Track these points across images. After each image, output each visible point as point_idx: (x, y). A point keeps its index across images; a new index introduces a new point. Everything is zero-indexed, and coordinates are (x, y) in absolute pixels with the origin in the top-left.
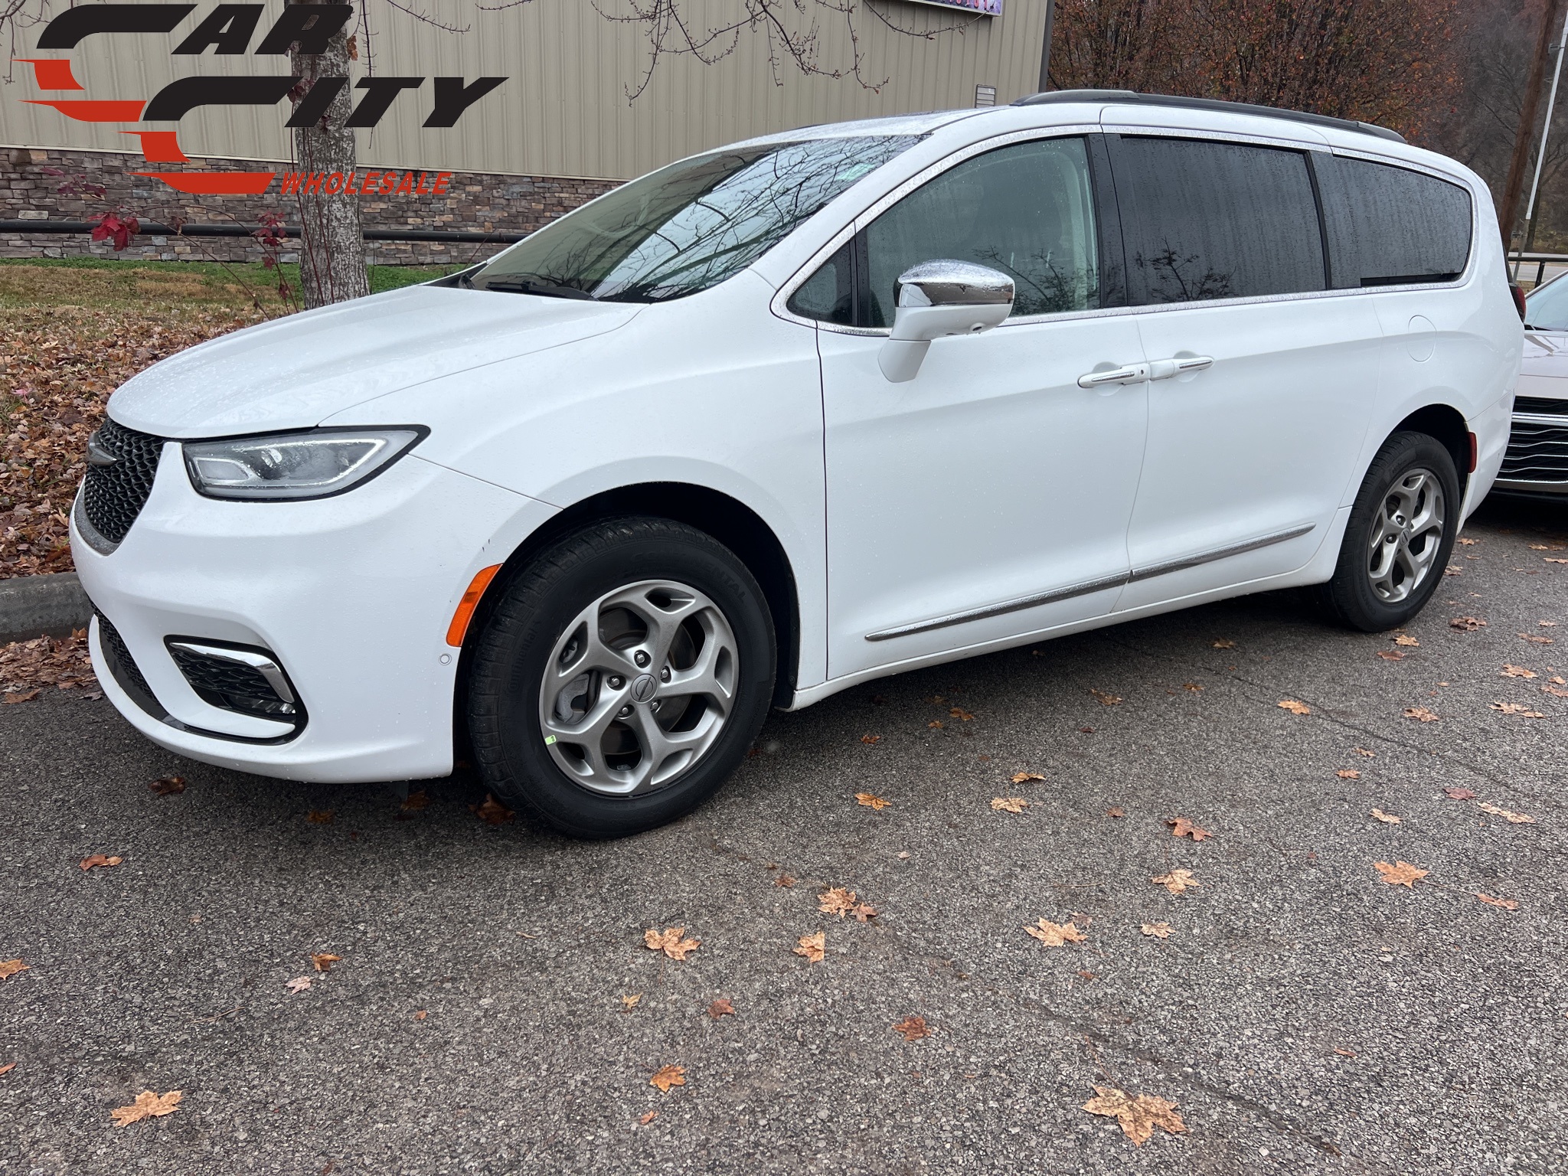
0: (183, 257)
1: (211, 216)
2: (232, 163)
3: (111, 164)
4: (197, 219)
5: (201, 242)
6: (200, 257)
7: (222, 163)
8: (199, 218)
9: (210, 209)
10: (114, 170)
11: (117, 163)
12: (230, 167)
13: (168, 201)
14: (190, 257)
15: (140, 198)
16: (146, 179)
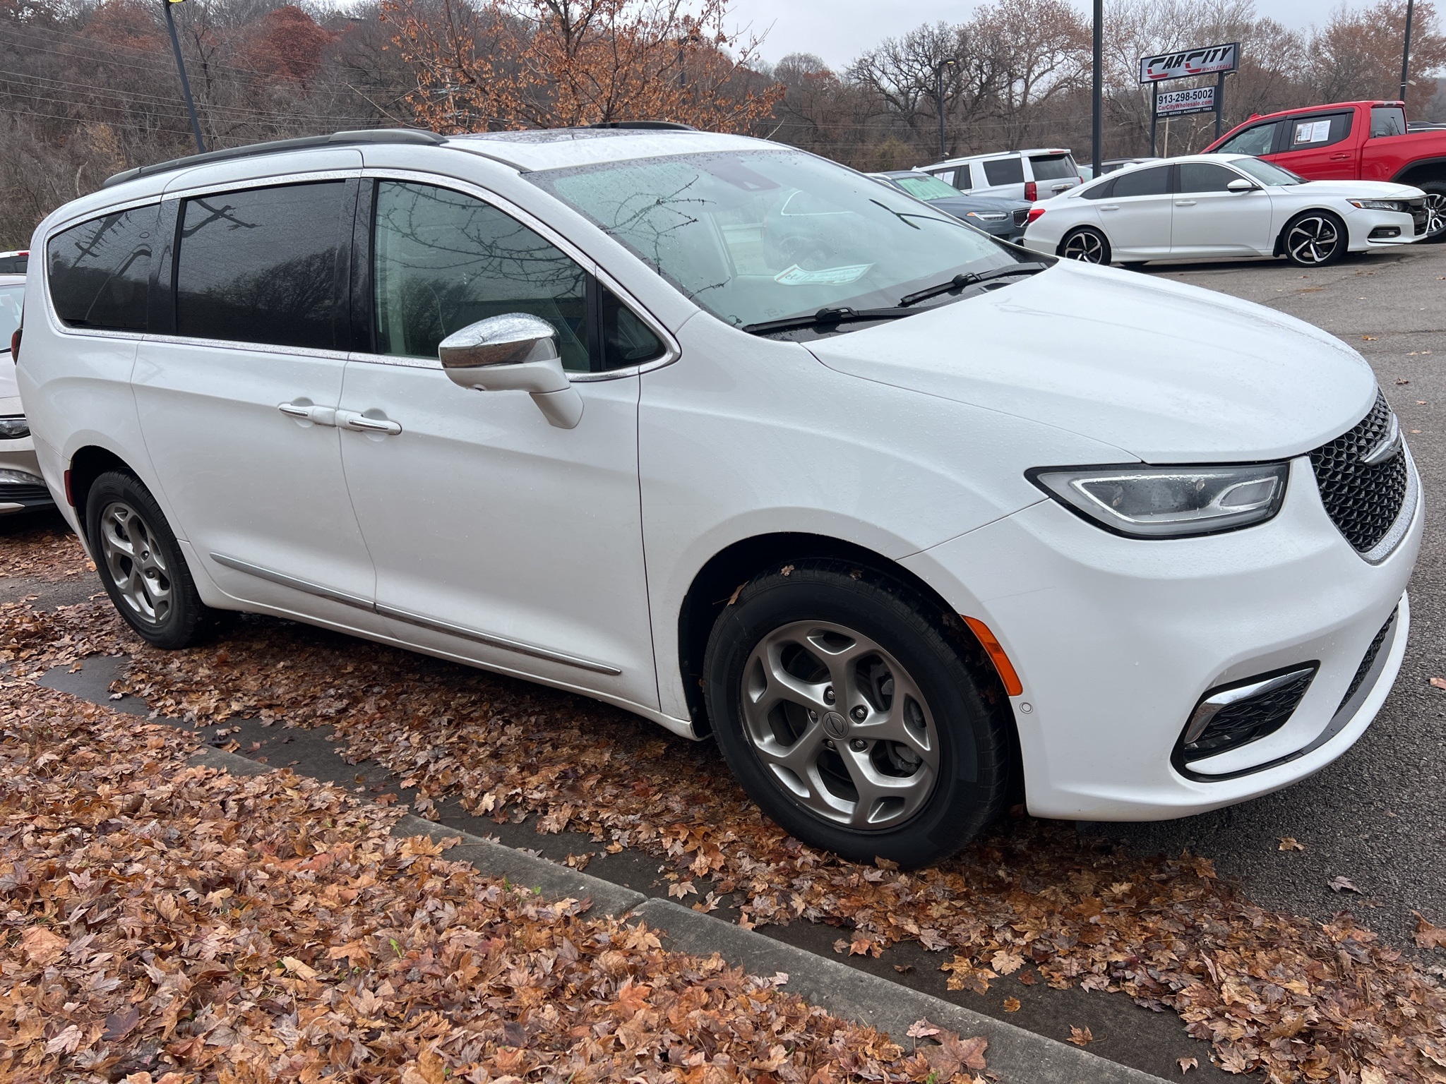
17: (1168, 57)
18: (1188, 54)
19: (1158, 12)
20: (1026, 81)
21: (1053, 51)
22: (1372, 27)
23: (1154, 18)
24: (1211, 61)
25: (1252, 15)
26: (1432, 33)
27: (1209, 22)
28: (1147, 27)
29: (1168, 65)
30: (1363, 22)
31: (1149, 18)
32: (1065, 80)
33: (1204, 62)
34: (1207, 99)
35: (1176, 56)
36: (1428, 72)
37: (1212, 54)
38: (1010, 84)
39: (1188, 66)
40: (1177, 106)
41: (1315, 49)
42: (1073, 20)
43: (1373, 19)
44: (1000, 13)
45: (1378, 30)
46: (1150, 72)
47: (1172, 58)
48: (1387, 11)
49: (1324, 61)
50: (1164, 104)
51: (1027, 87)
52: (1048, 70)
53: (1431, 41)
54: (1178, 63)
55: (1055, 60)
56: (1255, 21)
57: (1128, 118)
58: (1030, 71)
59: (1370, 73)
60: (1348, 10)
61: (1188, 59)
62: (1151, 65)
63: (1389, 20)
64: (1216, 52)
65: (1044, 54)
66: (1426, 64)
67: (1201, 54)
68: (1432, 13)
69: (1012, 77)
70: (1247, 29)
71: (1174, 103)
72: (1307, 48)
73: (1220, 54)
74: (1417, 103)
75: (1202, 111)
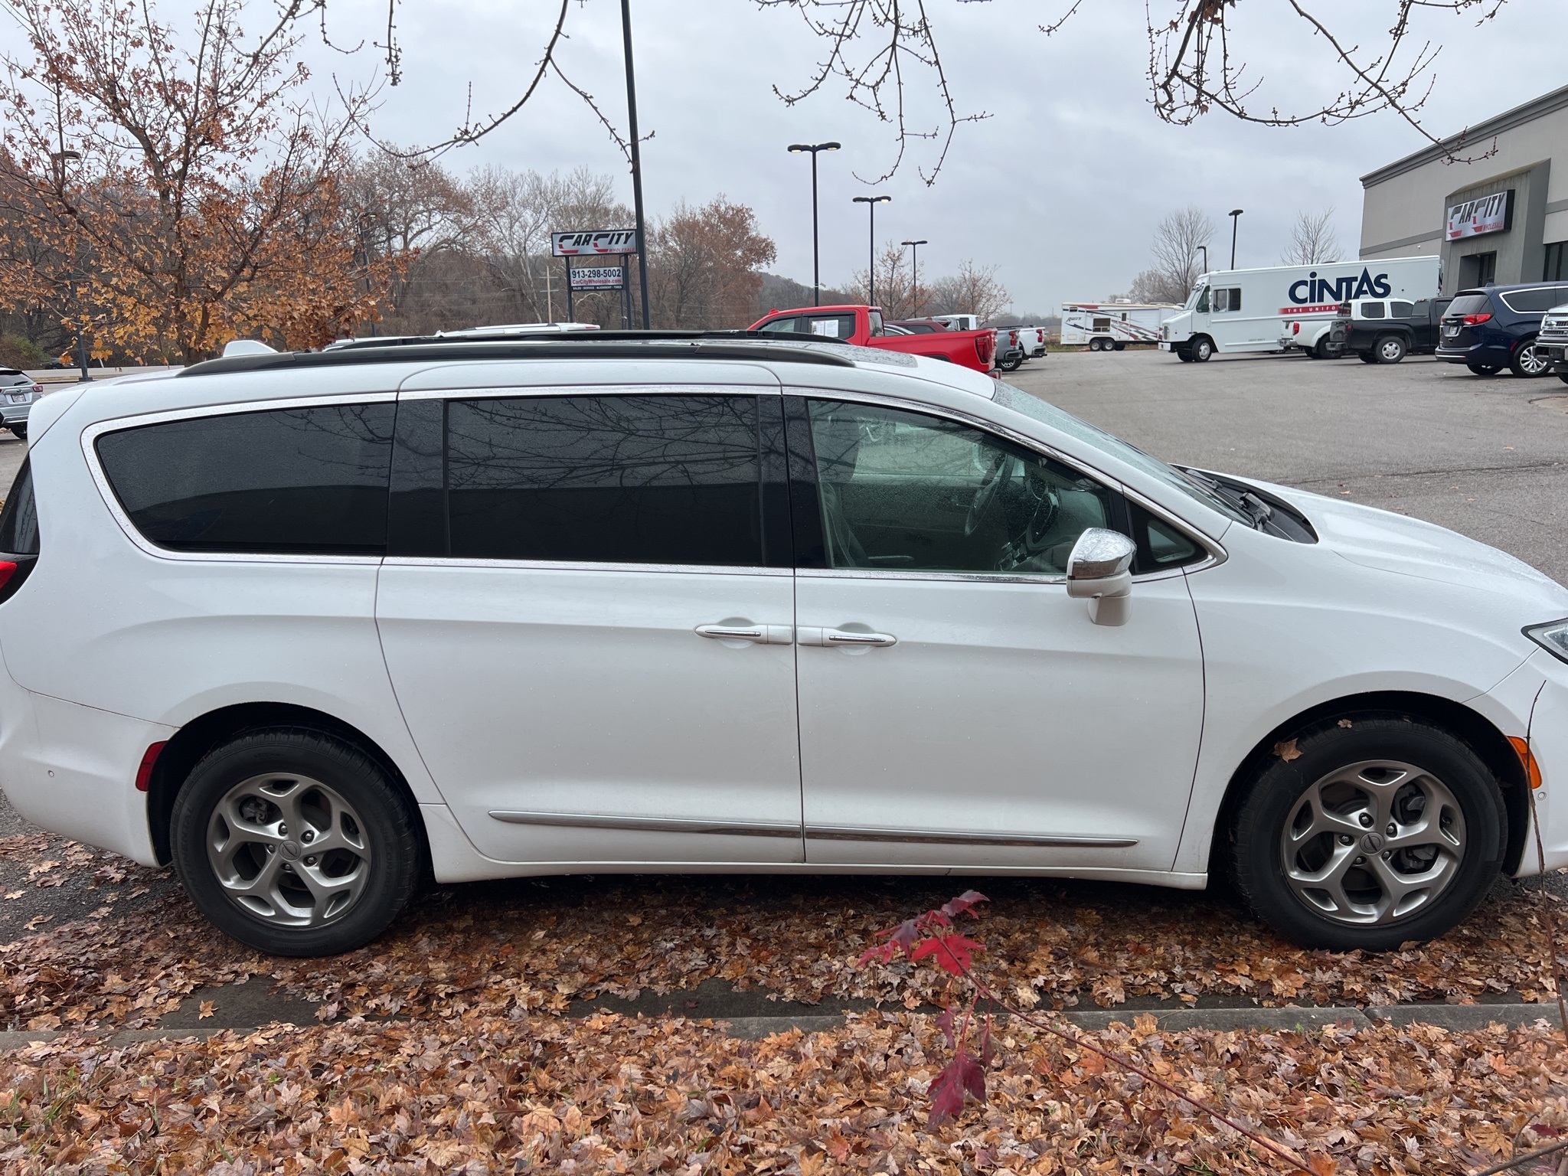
17: (577, 235)
18: (595, 235)
19: (526, 186)
20: (405, 238)
21: (430, 211)
22: (707, 223)
23: (524, 191)
24: (617, 243)
25: (611, 200)
26: (754, 234)
27: (574, 202)
28: (517, 198)
29: (577, 242)
30: (700, 218)
31: (518, 190)
32: (445, 241)
33: (610, 243)
34: (616, 278)
35: (584, 235)
36: (754, 267)
37: (616, 237)
38: (389, 239)
39: (596, 245)
40: (590, 281)
41: (663, 237)
42: (446, 182)
43: (707, 216)
44: (370, 165)
45: (712, 226)
46: (561, 246)
47: (580, 237)
48: (717, 209)
49: (671, 248)
50: (577, 279)
51: (406, 244)
52: (425, 229)
53: (753, 240)
54: (587, 241)
55: (433, 220)
56: (612, 206)
57: (509, 284)
58: (408, 228)
59: (710, 264)
60: (687, 206)
61: (596, 239)
62: (561, 240)
63: (720, 218)
64: (620, 235)
65: (421, 212)
66: (752, 260)
67: (607, 236)
68: (752, 217)
69: (391, 233)
70: (607, 212)
71: (586, 278)
72: (656, 235)
73: (623, 238)
74: (749, 293)
75: (613, 288)
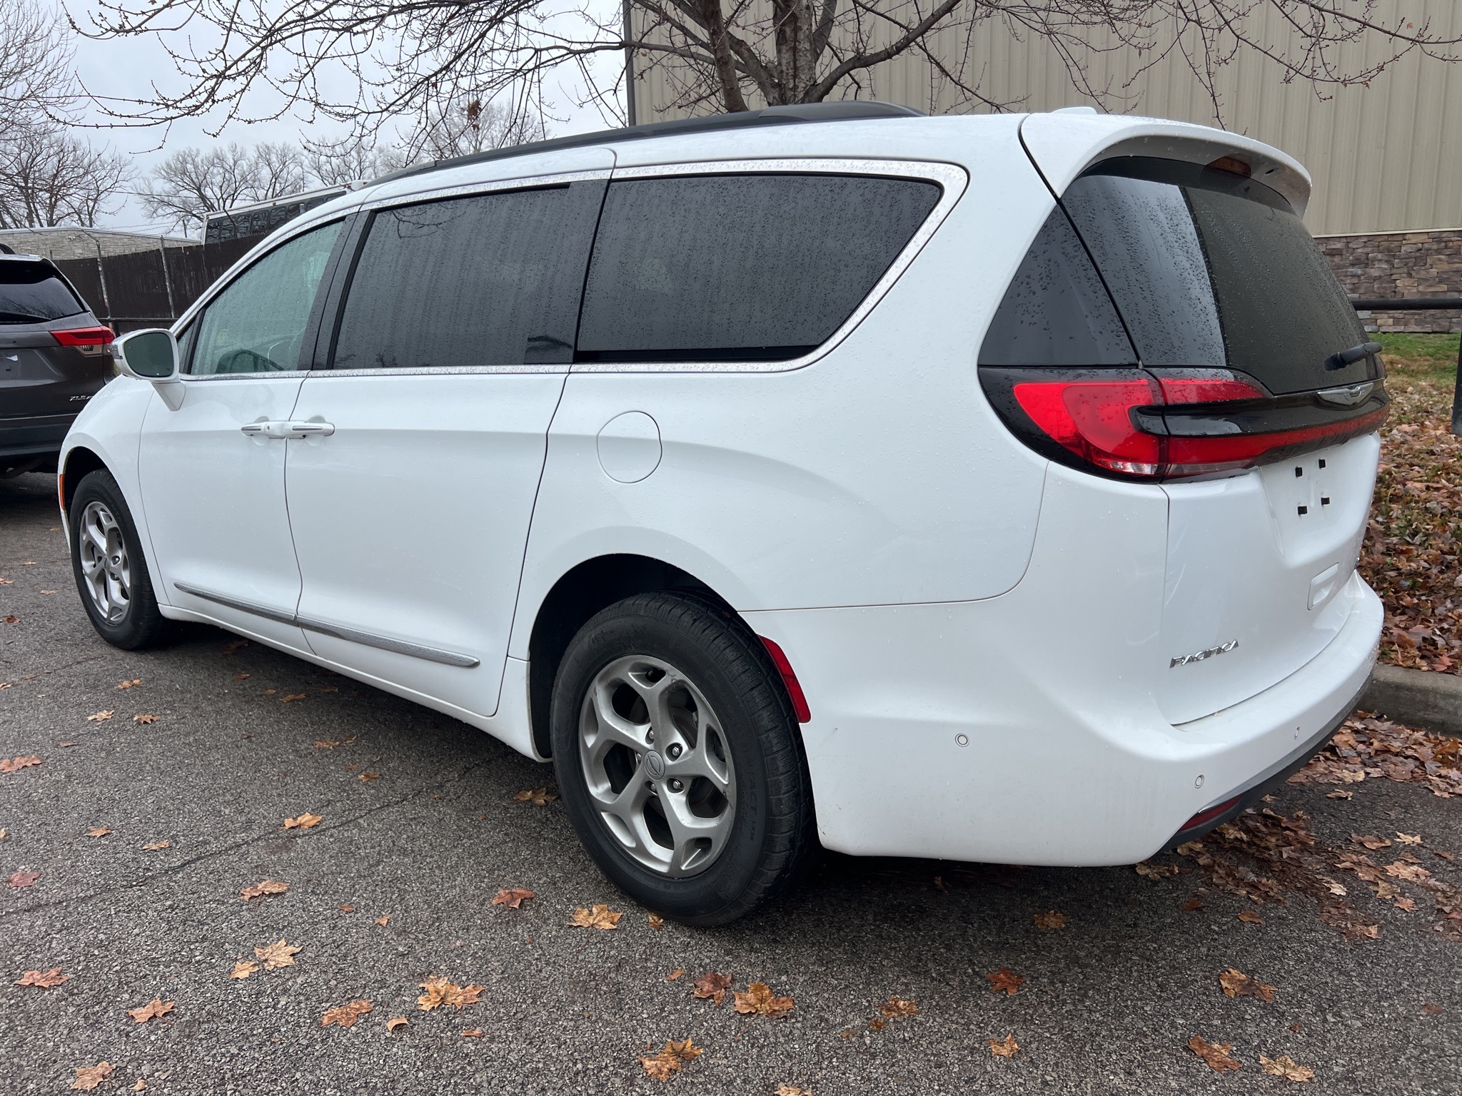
0: (1383, 329)
1: (1421, 288)
2: (1456, 234)
3: (1333, 247)
4: (1406, 292)
5: (1405, 314)
6: (1401, 328)
7: (1445, 235)
8: (1408, 289)
9: (1421, 281)
10: (1334, 252)
11: (1338, 246)
12: (1453, 239)
13: (1380, 277)
14: (1391, 329)
15: (1353, 276)
16: (1363, 257)
